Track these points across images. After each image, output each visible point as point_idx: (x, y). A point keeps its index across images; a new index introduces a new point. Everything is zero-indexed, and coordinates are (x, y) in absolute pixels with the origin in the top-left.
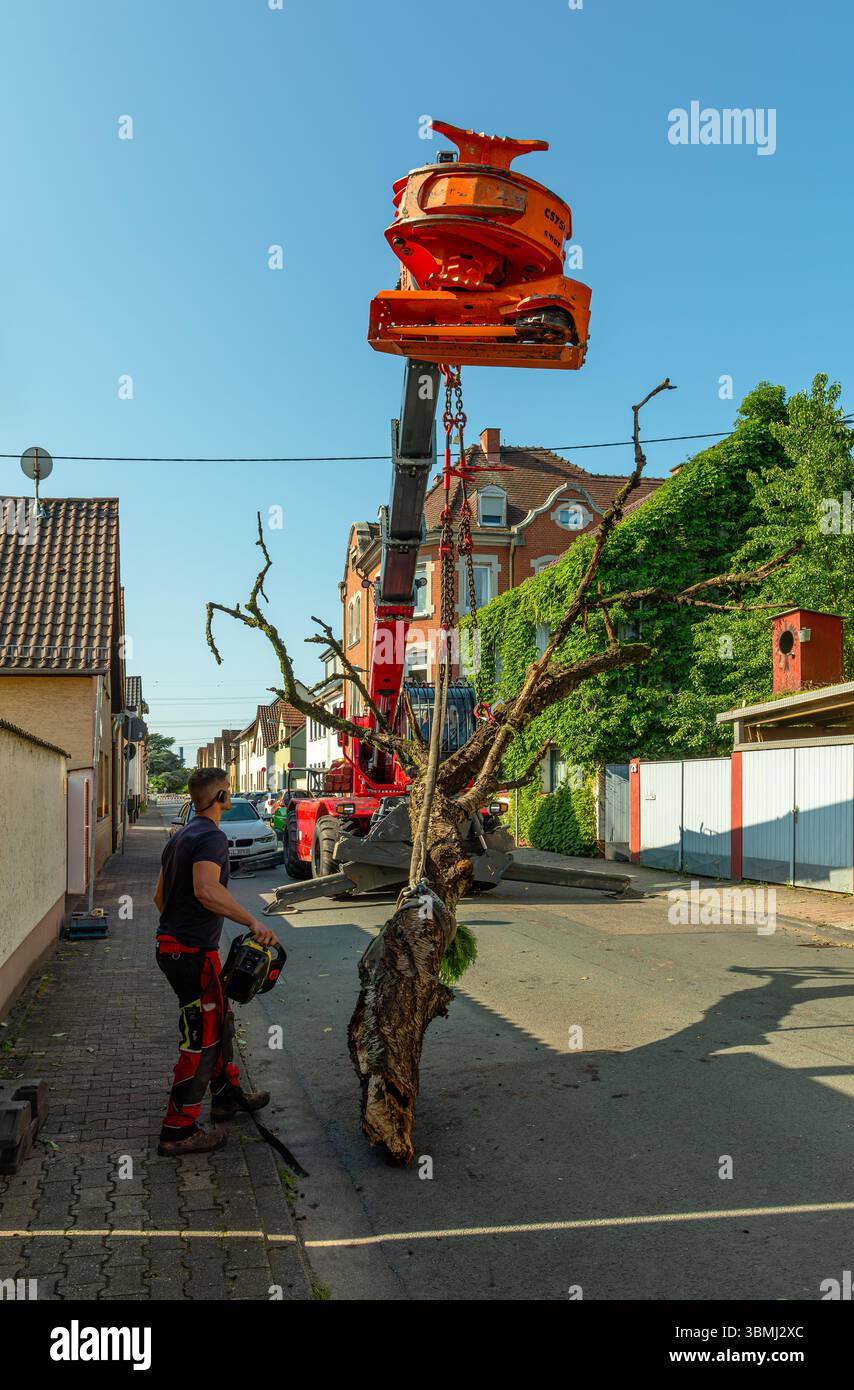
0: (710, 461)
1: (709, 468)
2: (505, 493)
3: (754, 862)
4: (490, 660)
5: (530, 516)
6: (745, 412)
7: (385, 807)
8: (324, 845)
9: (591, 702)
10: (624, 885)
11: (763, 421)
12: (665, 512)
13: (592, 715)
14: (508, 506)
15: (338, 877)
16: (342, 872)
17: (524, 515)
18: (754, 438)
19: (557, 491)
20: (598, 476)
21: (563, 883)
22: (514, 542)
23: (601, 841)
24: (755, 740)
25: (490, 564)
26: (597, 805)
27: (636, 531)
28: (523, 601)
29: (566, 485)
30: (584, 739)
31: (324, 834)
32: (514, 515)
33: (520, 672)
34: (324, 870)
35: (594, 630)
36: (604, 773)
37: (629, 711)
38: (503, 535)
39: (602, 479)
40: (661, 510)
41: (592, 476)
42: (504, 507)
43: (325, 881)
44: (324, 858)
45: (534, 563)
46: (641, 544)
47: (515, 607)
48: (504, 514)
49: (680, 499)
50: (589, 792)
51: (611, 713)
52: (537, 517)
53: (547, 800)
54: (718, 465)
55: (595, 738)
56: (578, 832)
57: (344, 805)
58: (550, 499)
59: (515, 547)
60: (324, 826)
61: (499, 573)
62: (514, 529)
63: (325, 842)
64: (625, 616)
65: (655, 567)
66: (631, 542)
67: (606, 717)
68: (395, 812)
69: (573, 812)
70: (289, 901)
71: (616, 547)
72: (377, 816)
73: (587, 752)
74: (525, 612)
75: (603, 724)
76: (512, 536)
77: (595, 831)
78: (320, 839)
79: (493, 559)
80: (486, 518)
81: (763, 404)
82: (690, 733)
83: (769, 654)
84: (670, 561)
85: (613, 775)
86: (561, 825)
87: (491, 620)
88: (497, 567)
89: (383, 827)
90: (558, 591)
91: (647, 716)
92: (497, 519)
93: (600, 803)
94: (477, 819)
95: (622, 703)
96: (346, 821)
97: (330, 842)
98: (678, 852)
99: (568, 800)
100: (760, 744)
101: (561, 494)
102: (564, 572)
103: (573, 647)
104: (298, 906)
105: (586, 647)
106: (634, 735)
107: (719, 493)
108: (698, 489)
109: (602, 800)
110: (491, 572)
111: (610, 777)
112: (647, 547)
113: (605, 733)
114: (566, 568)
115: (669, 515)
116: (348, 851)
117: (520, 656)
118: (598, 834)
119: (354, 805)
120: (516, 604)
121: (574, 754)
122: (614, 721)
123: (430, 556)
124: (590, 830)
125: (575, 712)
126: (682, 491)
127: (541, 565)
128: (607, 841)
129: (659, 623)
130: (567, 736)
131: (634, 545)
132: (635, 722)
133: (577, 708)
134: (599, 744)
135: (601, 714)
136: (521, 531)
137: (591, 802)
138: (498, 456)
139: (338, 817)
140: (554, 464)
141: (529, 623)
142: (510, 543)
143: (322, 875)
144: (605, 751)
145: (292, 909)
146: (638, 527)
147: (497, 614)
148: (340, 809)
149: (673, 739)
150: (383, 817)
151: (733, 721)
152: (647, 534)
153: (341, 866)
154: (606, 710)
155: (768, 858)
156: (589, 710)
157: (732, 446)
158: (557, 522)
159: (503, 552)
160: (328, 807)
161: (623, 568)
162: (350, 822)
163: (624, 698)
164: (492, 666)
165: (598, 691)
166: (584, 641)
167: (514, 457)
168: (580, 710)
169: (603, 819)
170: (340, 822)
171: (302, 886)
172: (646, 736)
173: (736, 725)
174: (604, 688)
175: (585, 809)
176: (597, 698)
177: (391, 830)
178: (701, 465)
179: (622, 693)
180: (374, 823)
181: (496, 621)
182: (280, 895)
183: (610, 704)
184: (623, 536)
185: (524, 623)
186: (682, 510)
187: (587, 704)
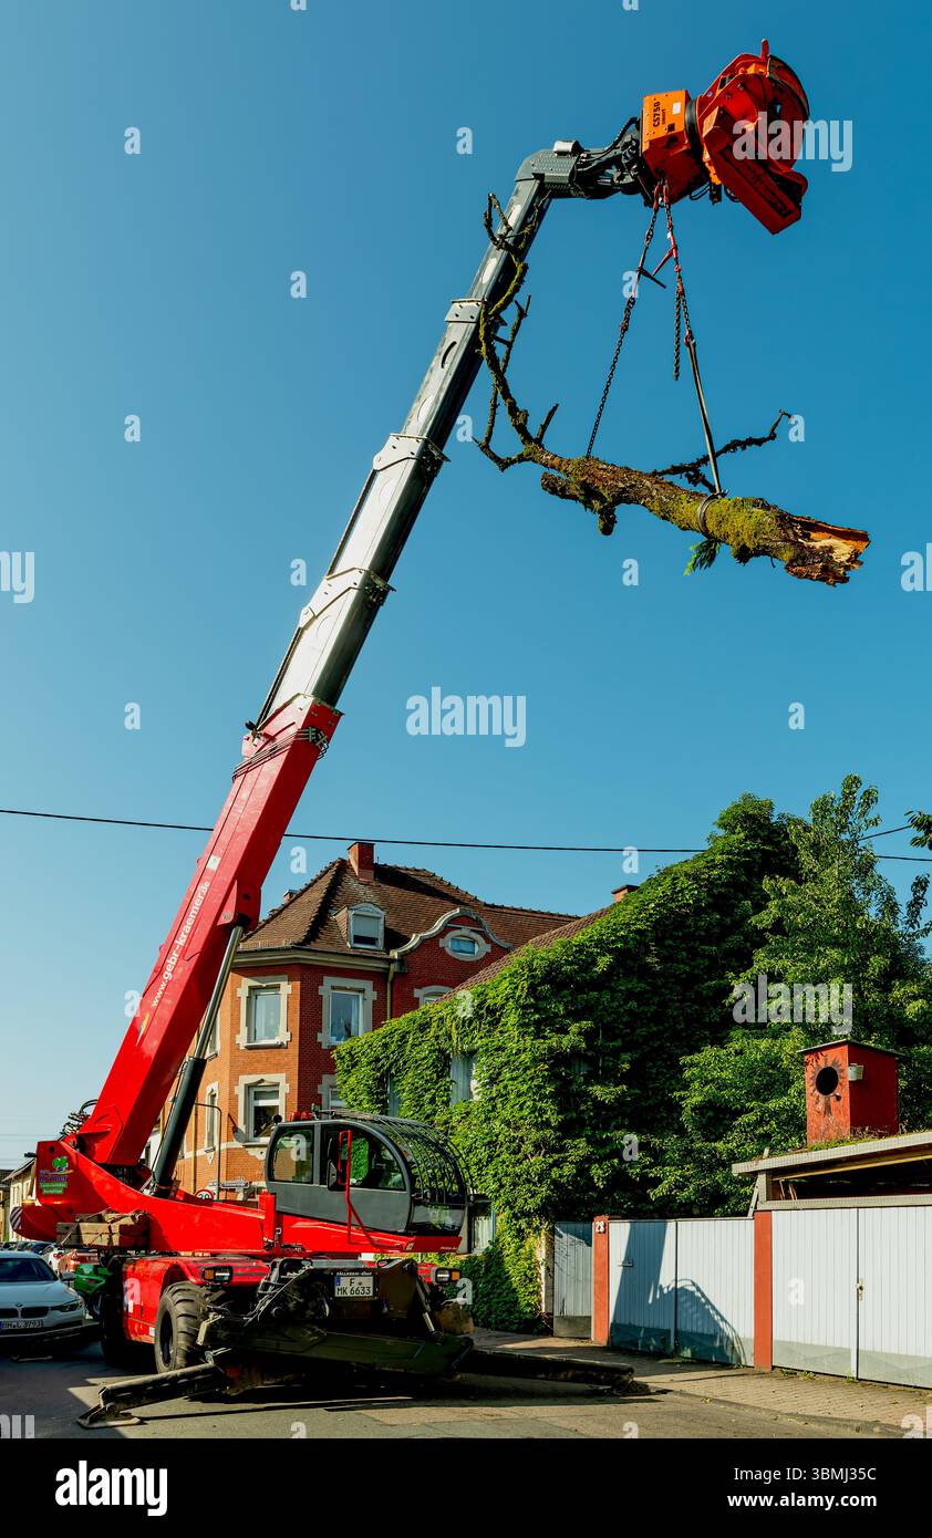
0: (686, 874)
1: (683, 882)
2: (383, 913)
3: (790, 1348)
4: (382, 1093)
5: (414, 940)
6: (724, 826)
7: (282, 1272)
8: (180, 1325)
9: (537, 1147)
10: (625, 1377)
11: (747, 838)
12: (633, 928)
13: (537, 1162)
14: (385, 928)
15: (205, 1371)
16: (211, 1363)
17: (407, 940)
18: (738, 854)
19: (448, 915)
20: (493, 906)
21: (543, 1376)
22: (394, 968)
23: (548, 1314)
24: (788, 1197)
25: (362, 991)
26: (542, 1270)
27: (597, 947)
28: (435, 1024)
29: (458, 910)
30: (529, 1191)
31: (180, 1309)
32: (394, 939)
33: (428, 1108)
34: (179, 1360)
35: (543, 1060)
36: (552, 1232)
37: (588, 1160)
38: (381, 959)
39: (499, 910)
40: (628, 925)
41: (486, 905)
42: (382, 928)
43: (183, 1376)
44: (180, 1343)
45: (417, 993)
46: (604, 962)
47: (422, 1031)
48: (380, 936)
49: (651, 915)
50: (531, 1255)
51: (565, 1160)
52: (423, 942)
53: (467, 1262)
54: (696, 878)
55: (544, 1190)
56: (516, 1302)
57: (216, 1269)
58: (439, 924)
59: (395, 973)
60: (178, 1297)
61: (374, 1002)
62: (394, 954)
63: (181, 1319)
64: (584, 1045)
65: (620, 991)
66: (590, 960)
67: (556, 1164)
68: (297, 1281)
69: (508, 1278)
70: (122, 1406)
71: (571, 963)
72: (266, 1286)
73: (532, 1205)
74: (437, 1038)
75: (555, 1173)
76: (391, 961)
77: (540, 1302)
78: (173, 1316)
79: (368, 985)
80: (358, 939)
81: (748, 817)
82: (681, 1187)
83: (801, 1093)
84: (637, 985)
85: (564, 1235)
86: (488, 1294)
87: (386, 1046)
88: (372, 995)
89: (279, 1300)
90: (491, 1011)
91: (612, 1166)
92: (372, 941)
93: (548, 1269)
94: (420, 1291)
95: (580, 1148)
96: (215, 1289)
97: (191, 1320)
98: (669, 1331)
99: (500, 1263)
100: (795, 1202)
101: (453, 920)
102: (501, 988)
103: (513, 1079)
104: (137, 1412)
105: (532, 1079)
106: (595, 1188)
107: (698, 911)
108: (673, 905)
109: (550, 1265)
110: (364, 999)
111: (561, 1236)
112: (611, 967)
113: (554, 1182)
114: (505, 984)
115: (638, 931)
116: (222, 1334)
117: (426, 1090)
118: (543, 1306)
119: (230, 1269)
120: (424, 1027)
121: (511, 1208)
122: (568, 1170)
123: (286, 977)
124: (533, 1300)
125: (513, 1158)
126: (653, 905)
127: (426, 995)
128: (556, 1314)
129: (626, 1056)
130: (502, 1186)
131: (594, 963)
132: (596, 1172)
133: (515, 1152)
134: (548, 1197)
135: (551, 1161)
136: (402, 956)
137: (534, 1266)
138: (372, 873)
139: (201, 1285)
140: (440, 888)
141: (441, 1051)
142: (388, 970)
143: (175, 1368)
144: (554, 1205)
145: (128, 1416)
146: (599, 943)
147: (395, 1039)
148: (209, 1275)
149: (655, 1194)
150: (276, 1287)
151: (755, 1174)
152: (610, 951)
153: (209, 1354)
154: (556, 1156)
155: (815, 1343)
156: (532, 1156)
157: (713, 860)
158: (447, 949)
159: (379, 978)
160: (186, 1270)
161: (580, 988)
162: (221, 1292)
163: (582, 1142)
164: (384, 1101)
165: (548, 1133)
166: (528, 1072)
167: (392, 877)
168: (520, 1156)
169: (551, 1288)
170: (204, 1291)
171: (146, 1384)
172: (609, 1189)
173: (762, 1180)
174: (556, 1129)
175: (525, 1275)
176: (544, 1140)
177: (291, 1305)
178: (674, 879)
179: (579, 1136)
180: (262, 1296)
181: (393, 1047)
182: (109, 1395)
183: (563, 1149)
184: (580, 951)
185: (434, 1051)
186: (654, 928)
187: (531, 1149)
